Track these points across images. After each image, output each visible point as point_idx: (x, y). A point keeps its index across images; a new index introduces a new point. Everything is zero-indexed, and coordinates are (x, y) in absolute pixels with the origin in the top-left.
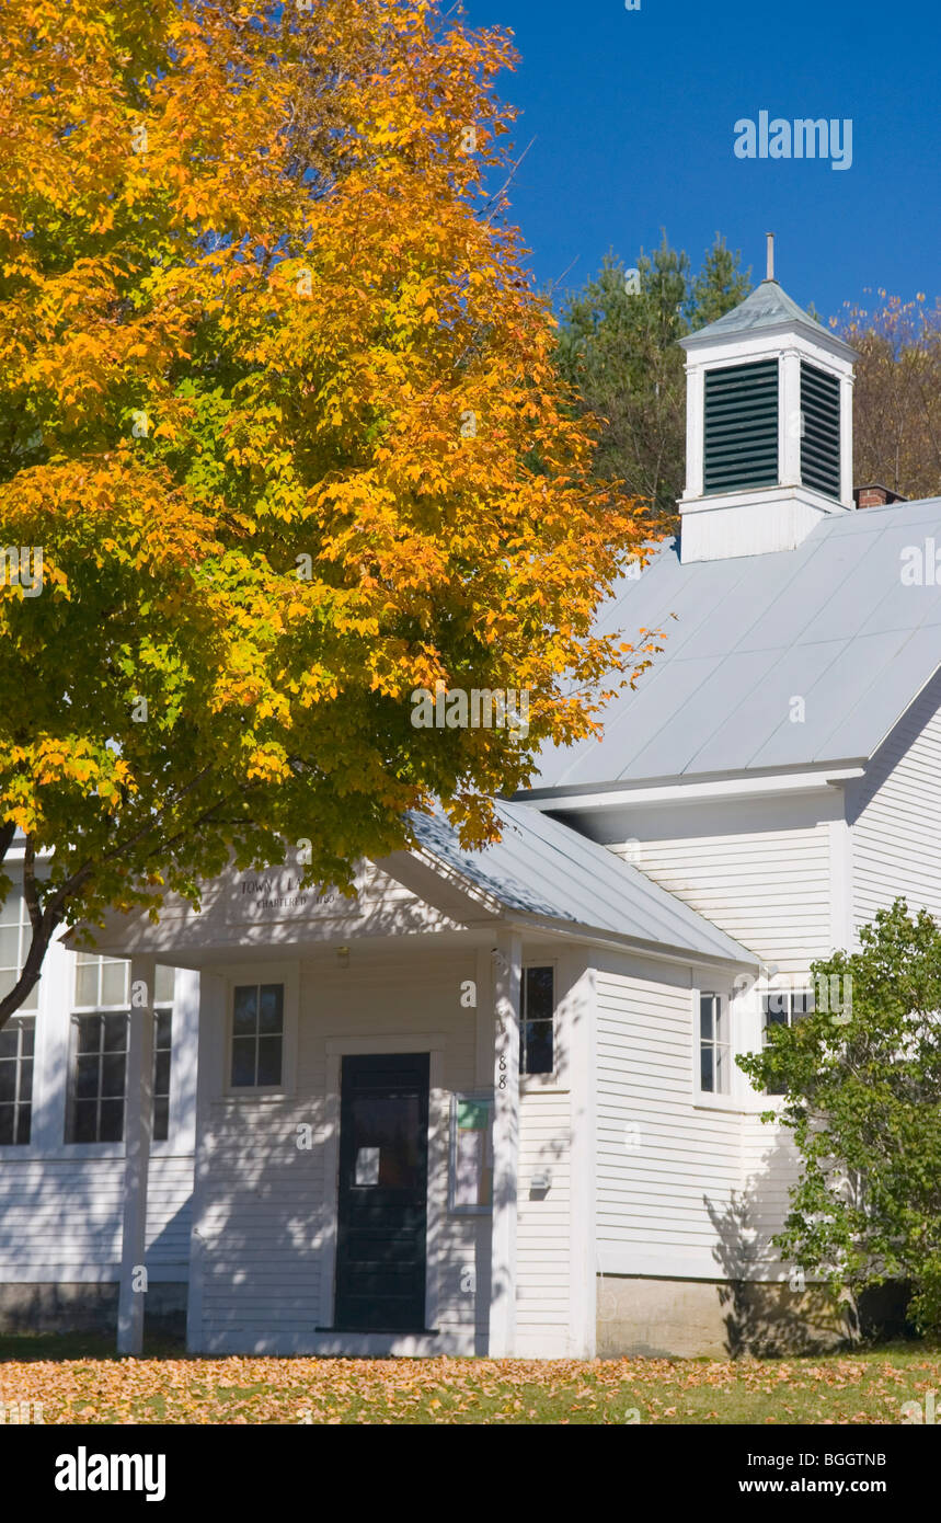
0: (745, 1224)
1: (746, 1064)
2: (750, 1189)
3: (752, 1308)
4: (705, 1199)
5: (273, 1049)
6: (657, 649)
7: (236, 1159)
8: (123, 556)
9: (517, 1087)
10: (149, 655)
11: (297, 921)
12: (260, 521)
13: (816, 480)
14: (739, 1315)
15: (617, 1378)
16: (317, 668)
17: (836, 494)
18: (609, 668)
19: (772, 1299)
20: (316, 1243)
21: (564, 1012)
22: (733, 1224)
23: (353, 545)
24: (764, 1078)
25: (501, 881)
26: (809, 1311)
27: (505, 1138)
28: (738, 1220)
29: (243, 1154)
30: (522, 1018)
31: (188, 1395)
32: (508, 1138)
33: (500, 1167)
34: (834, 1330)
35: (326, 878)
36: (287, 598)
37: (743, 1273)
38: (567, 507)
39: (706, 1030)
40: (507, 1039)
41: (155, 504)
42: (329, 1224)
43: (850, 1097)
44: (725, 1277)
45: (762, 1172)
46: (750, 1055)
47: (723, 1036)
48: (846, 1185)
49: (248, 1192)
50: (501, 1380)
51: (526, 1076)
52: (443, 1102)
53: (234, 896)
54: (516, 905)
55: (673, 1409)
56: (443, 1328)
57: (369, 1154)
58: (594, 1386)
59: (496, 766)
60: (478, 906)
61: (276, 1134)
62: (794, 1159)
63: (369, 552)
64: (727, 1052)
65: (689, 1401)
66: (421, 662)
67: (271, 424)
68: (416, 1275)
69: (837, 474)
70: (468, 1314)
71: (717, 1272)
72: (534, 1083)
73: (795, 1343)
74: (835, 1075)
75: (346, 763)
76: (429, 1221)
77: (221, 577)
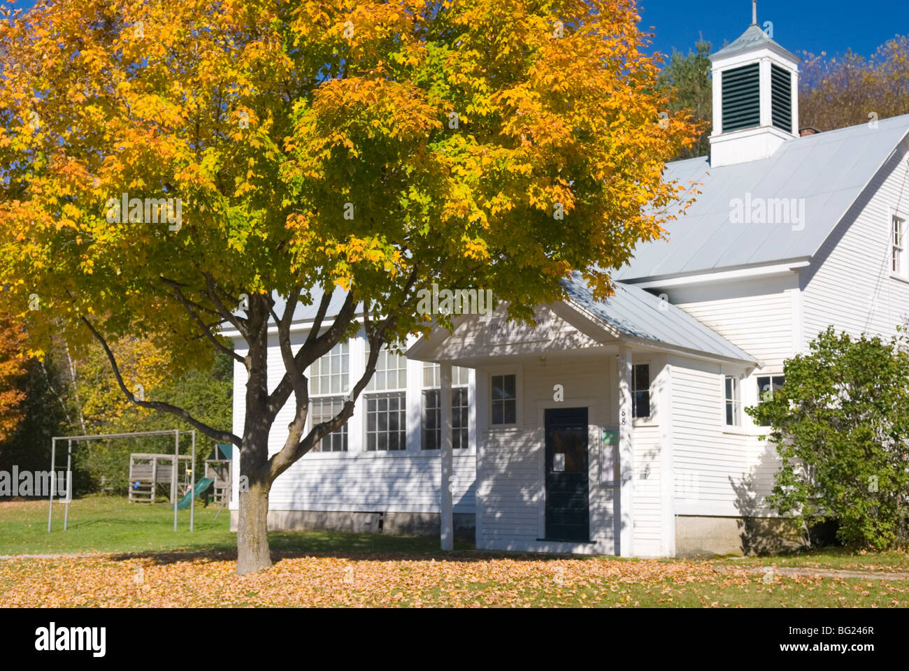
0: (750, 490)
1: (750, 411)
2: (752, 473)
3: (754, 530)
4: (730, 478)
5: (511, 406)
6: (699, 192)
7: (495, 459)
8: (385, 131)
9: (631, 424)
10: (414, 195)
11: (517, 343)
12: (469, 116)
13: (780, 124)
14: (748, 533)
15: (684, 580)
16: (500, 194)
17: (790, 131)
18: (672, 200)
19: (764, 526)
20: (535, 499)
21: (654, 386)
22: (744, 489)
23: (518, 124)
24: (759, 419)
25: (620, 321)
26: (783, 532)
27: (625, 450)
28: (746, 487)
29: (498, 456)
30: (633, 389)
31: (453, 587)
32: (627, 449)
33: (623, 463)
34: (797, 541)
35: (520, 318)
36: (481, 155)
37: (750, 513)
38: (644, 105)
39: (728, 394)
40: (624, 401)
41: (401, 99)
42: (541, 490)
43: (806, 428)
44: (740, 515)
45: (758, 465)
46: (752, 407)
47: (737, 396)
48: (802, 471)
49: (502, 475)
50: (621, 580)
51: (636, 418)
52: (595, 432)
53: (486, 332)
54: (628, 333)
55: (716, 603)
56: (598, 540)
57: (558, 457)
58: (671, 585)
59: (609, 254)
60: (608, 333)
61: (513, 447)
62: (775, 457)
63: (525, 126)
64: (739, 406)
65: (725, 597)
66: (557, 189)
67: (473, 61)
68: (586, 514)
69: (790, 120)
70: (610, 534)
71: (737, 513)
72: (640, 422)
73: (776, 547)
74: (796, 417)
75: (523, 250)
76: (590, 489)
77: (449, 149)
